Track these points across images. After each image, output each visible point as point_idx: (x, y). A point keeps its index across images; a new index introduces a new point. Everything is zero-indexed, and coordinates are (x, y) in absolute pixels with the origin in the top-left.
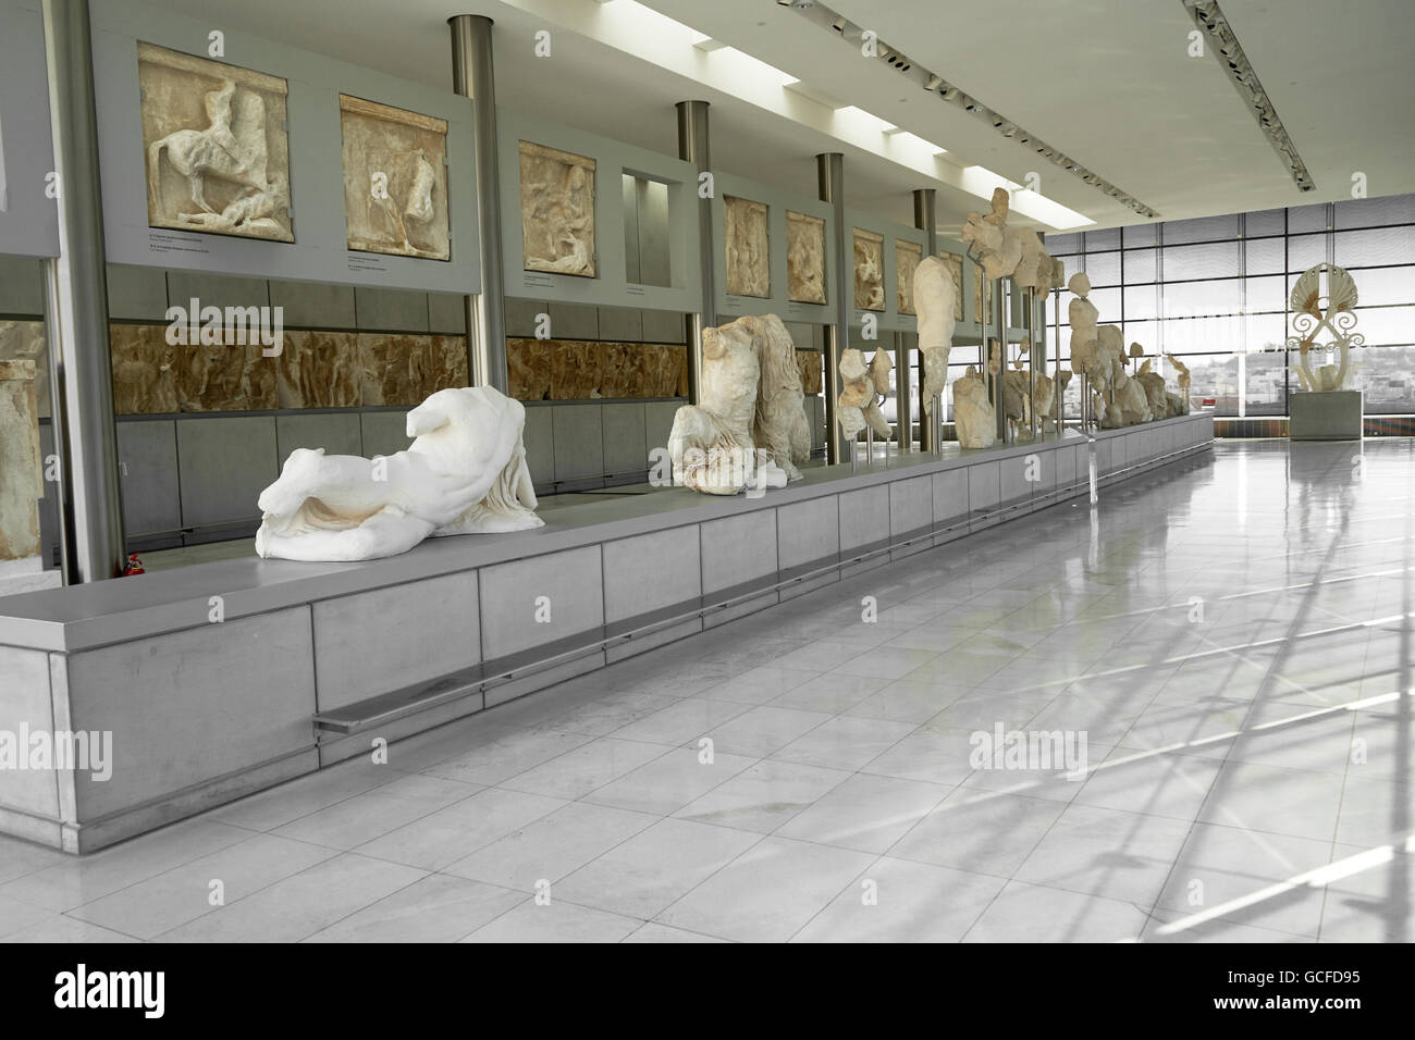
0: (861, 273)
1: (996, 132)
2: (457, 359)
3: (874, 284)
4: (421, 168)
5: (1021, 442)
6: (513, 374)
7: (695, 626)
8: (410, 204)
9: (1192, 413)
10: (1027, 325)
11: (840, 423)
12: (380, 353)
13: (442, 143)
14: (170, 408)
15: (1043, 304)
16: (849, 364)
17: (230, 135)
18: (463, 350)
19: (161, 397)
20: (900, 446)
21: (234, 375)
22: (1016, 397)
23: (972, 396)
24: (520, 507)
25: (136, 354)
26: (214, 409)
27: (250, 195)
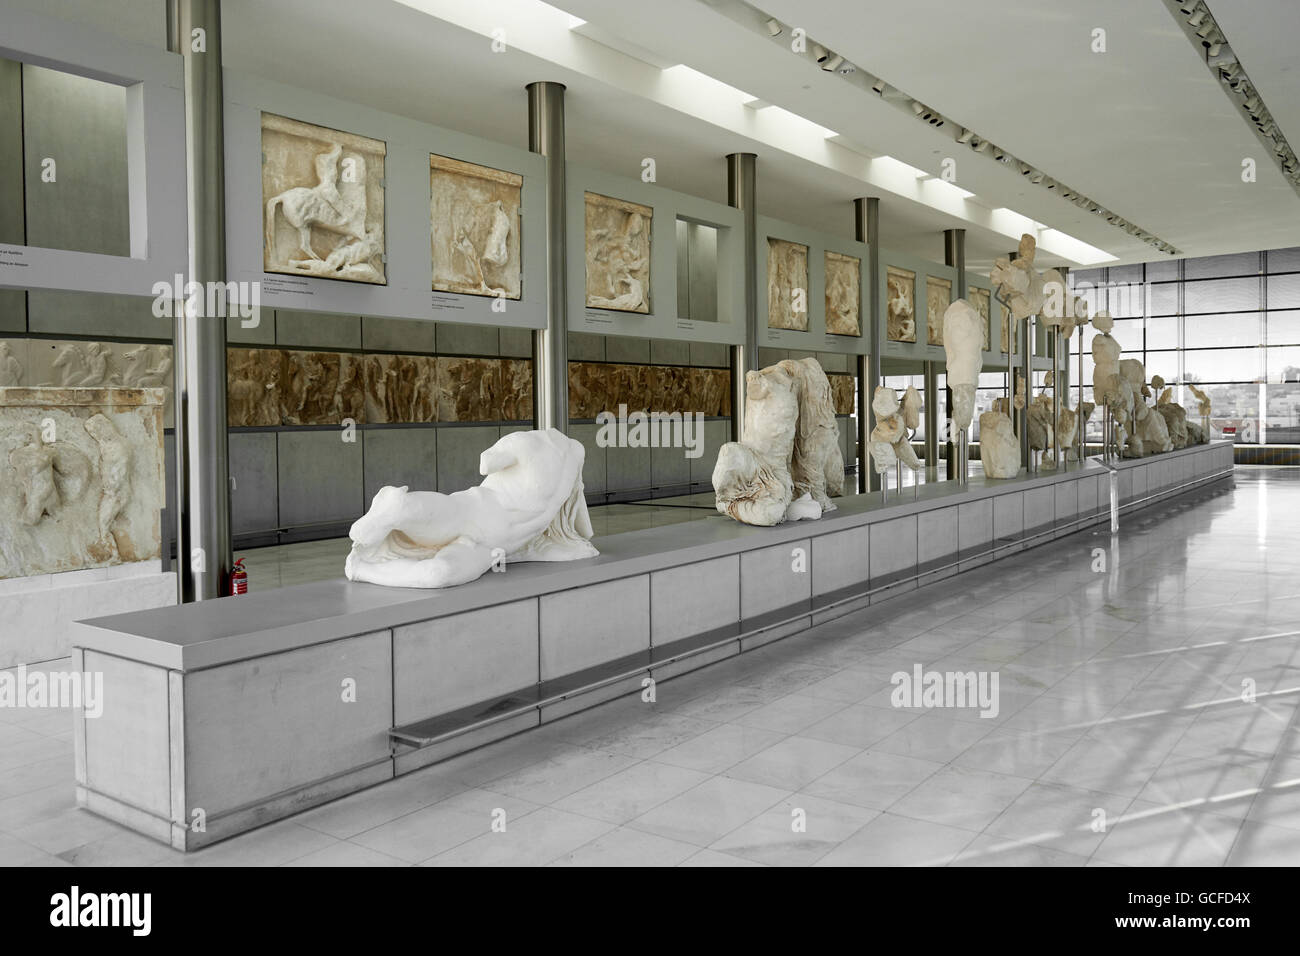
0: (894, 308)
1: (1025, 178)
2: (523, 381)
3: (906, 317)
4: (498, 218)
5: (1046, 473)
6: (572, 394)
7: (733, 649)
8: (487, 250)
9: (1213, 442)
10: (1051, 354)
11: (871, 456)
12: (455, 374)
13: (517, 196)
14: (273, 421)
15: (1067, 342)
16: (882, 402)
17: (336, 191)
18: (528, 373)
19: (266, 412)
20: (927, 464)
21: (328, 393)
22: (1040, 429)
23: (998, 429)
24: (577, 538)
25: (246, 374)
26: (310, 423)
27: (350, 243)
